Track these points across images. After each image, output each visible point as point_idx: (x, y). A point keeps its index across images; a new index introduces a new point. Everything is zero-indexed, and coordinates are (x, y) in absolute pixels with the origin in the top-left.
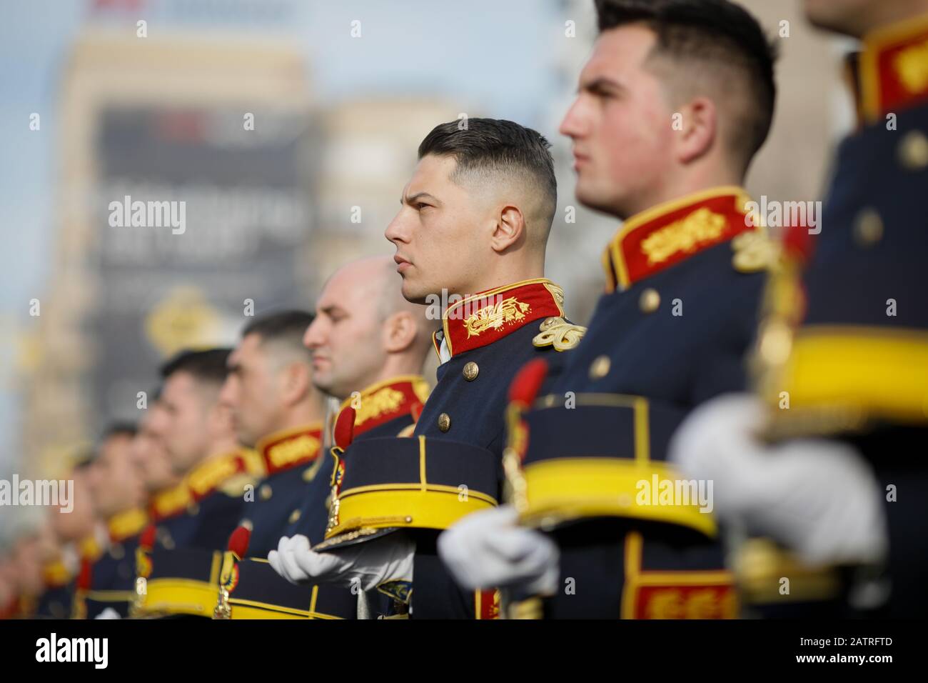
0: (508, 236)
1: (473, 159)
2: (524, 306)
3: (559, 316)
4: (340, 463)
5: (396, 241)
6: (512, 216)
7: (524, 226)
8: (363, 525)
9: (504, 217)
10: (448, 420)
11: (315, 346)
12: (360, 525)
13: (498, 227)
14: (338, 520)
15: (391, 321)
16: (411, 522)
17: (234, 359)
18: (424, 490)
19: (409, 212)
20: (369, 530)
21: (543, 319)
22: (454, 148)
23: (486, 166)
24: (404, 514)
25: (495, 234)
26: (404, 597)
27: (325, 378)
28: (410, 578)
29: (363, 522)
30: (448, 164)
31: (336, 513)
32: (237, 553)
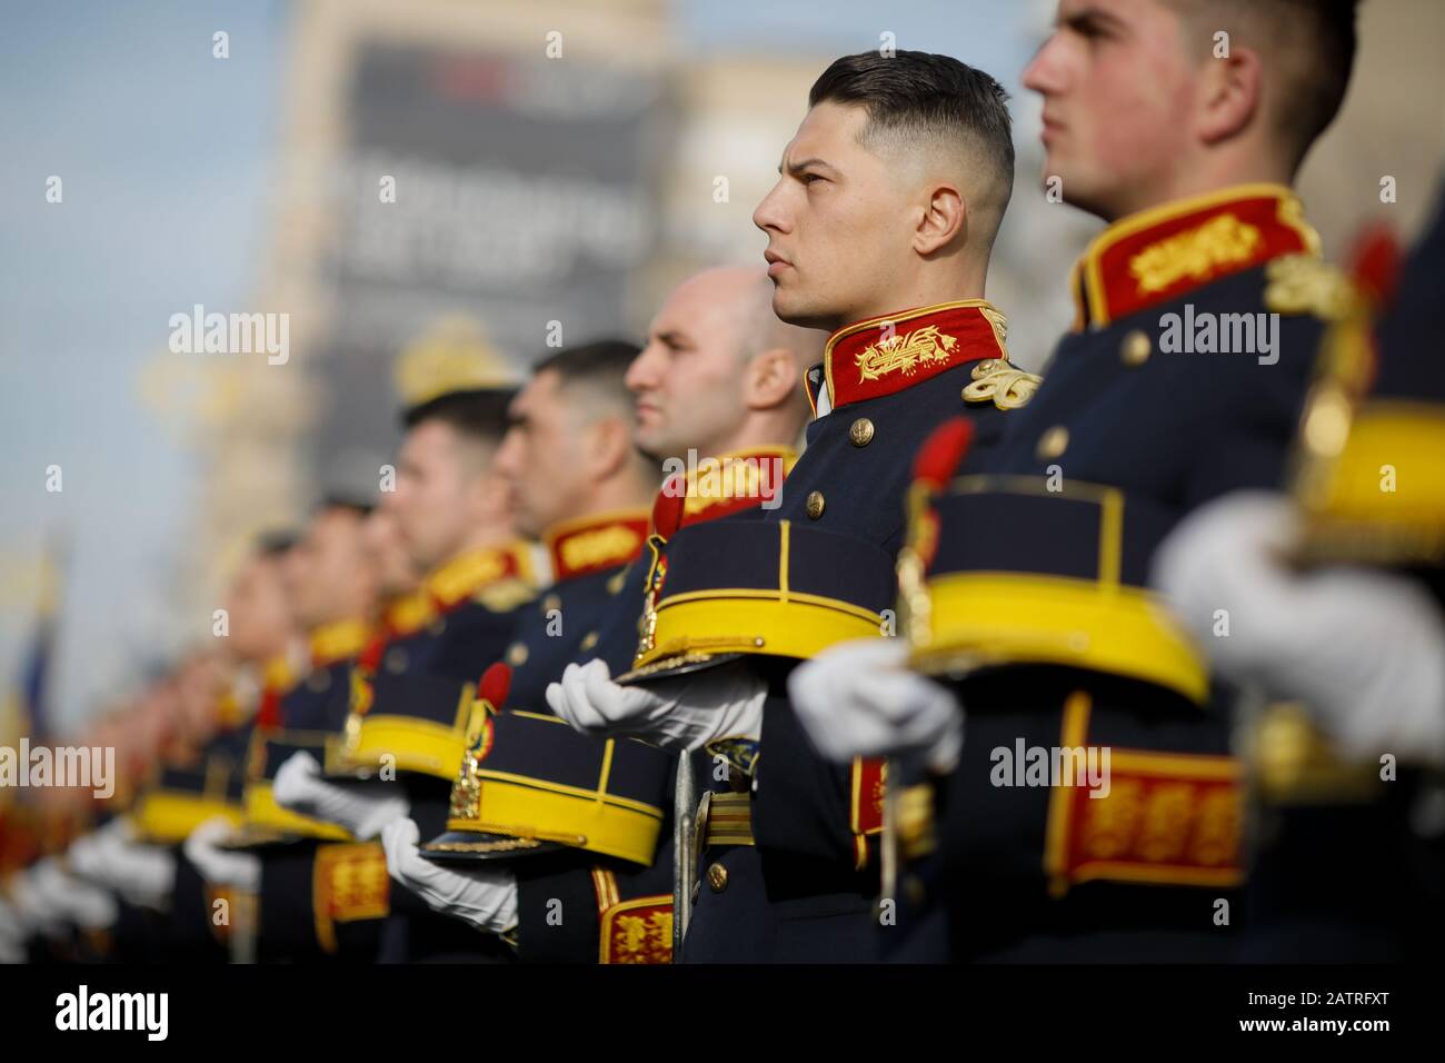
0: (940, 233)
1: (893, 112)
2: (949, 341)
3: (1000, 358)
4: (659, 560)
5: (769, 229)
6: (947, 203)
7: (964, 220)
8: (691, 648)
9: (936, 203)
10: (821, 502)
11: (642, 389)
12: (686, 647)
13: (926, 217)
14: (653, 641)
15: (759, 362)
16: (762, 645)
17: (521, 406)
18: (784, 601)
19: (792, 187)
20: (700, 655)
21: (977, 361)
22: (865, 94)
23: (913, 124)
24: (753, 634)
25: (920, 228)
26: (746, 764)
27: (653, 438)
28: (756, 736)
29: (690, 644)
30: (854, 118)
31: (651, 631)
32: (493, 703)
